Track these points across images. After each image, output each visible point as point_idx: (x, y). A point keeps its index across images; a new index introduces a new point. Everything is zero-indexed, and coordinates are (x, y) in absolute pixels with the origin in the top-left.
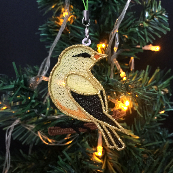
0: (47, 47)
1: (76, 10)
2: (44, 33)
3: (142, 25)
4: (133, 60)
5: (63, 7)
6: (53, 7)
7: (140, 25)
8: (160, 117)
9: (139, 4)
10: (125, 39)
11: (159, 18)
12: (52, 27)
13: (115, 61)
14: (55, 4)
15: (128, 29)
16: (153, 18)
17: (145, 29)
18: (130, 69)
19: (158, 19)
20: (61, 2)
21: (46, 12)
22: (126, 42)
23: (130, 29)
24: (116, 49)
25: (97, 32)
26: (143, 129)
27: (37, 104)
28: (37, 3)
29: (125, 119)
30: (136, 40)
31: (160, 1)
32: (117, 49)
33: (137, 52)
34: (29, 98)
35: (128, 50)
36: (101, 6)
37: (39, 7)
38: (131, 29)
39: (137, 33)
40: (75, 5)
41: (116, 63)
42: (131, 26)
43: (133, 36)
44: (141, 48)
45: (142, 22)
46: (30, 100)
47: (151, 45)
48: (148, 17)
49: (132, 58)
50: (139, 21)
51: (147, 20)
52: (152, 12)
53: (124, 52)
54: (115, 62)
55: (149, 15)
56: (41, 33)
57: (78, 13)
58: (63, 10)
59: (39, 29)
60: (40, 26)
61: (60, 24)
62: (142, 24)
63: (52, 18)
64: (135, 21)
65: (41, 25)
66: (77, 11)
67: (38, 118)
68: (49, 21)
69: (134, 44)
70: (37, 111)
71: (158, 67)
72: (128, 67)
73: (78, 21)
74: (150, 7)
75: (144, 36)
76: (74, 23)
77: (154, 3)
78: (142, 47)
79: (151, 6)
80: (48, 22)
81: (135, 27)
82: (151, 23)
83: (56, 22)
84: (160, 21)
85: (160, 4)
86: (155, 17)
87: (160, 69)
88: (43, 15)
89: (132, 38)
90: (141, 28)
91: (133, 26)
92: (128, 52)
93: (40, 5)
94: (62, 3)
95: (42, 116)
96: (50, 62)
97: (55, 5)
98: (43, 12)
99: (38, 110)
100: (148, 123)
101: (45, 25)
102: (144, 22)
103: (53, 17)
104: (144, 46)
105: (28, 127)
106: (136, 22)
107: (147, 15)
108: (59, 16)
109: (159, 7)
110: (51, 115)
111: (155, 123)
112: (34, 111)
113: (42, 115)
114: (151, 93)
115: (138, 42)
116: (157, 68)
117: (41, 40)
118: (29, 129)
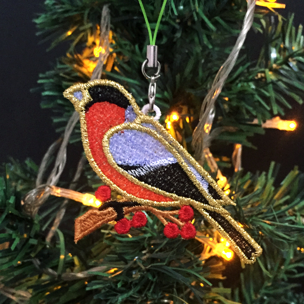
0: (56, 120)
1: (123, 42)
2: (50, 90)
3: (262, 77)
4: (240, 150)
5: (92, 34)
6: (69, 33)
7: (259, 75)
8: (295, 271)
9: (259, 32)
10: (226, 107)
11: (299, 62)
12: (67, 77)
13: (207, 154)
14: (73, 27)
15: (234, 85)
16: (286, 62)
17: (271, 85)
18: (233, 168)
19: (297, 65)
20: (88, 23)
21: (53, 45)
22: (229, 112)
23: (237, 84)
24: (208, 128)
25: (167, 91)
26: (259, 296)
27: (40, 248)
28: (36, 24)
29: (225, 278)
30: (250, 108)
31: (301, 26)
32: (210, 128)
33: (251, 134)
34: (25, 236)
35: (232, 129)
36: (178, 35)
37: (38, 34)
38: (239, 85)
39: (252, 95)
40: (118, 30)
41: (209, 157)
42: (239, 79)
43: (243, 99)
44: (259, 126)
45: (263, 69)
46: (27, 240)
47: (278, 118)
48: (276, 60)
49: (239, 147)
50: (257, 67)
51: (274, 66)
52: (285, 49)
53: (222, 133)
54: (206, 156)
55: (279, 55)
56: (44, 90)
57: (128, 48)
58: (91, 40)
59: (40, 81)
60: (41, 75)
61: (84, 70)
62: (263, 75)
63: (65, 56)
64: (248, 68)
65: (44, 73)
66: (126, 45)
67: (40, 277)
68: (61, 63)
69: (247, 117)
70: (39, 262)
71: (296, 167)
72: (230, 165)
73: (125, 66)
74: (280, 39)
75: (267, 100)
76: (116, 68)
77: (289, 31)
78: (262, 123)
79: (281, 35)
80: (59, 66)
81: (248, 81)
82: (282, 71)
83: (75, 66)
84: (300, 69)
85: (300, 31)
86: (290, 59)
87: (299, 169)
88: (48, 50)
89: (243, 103)
90: (262, 83)
91: (243, 78)
92: (231, 134)
93: (42, 29)
94: (90, 25)
95: (48, 274)
96: (65, 155)
97: (75, 28)
98: (48, 44)
99: (40, 260)
100: (270, 284)
101: (52, 72)
102: (267, 70)
103: (68, 55)
104: (264, 122)
105: (13, 294)
106: (251, 70)
107: (274, 55)
108: (81, 53)
109: (298, 39)
110: (68, 270)
111: (283, 283)
112: (31, 263)
113: (50, 270)
114: (287, 224)
115: (254, 113)
116: (293, 169)
117: (43, 106)
118: (14, 298)
